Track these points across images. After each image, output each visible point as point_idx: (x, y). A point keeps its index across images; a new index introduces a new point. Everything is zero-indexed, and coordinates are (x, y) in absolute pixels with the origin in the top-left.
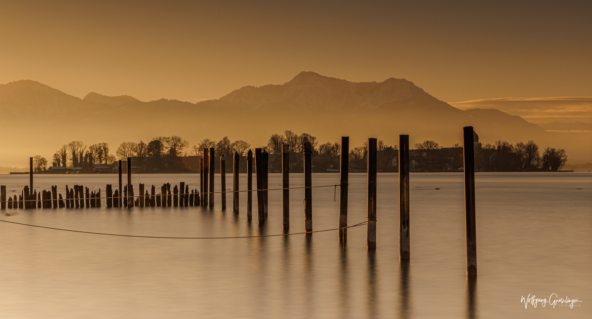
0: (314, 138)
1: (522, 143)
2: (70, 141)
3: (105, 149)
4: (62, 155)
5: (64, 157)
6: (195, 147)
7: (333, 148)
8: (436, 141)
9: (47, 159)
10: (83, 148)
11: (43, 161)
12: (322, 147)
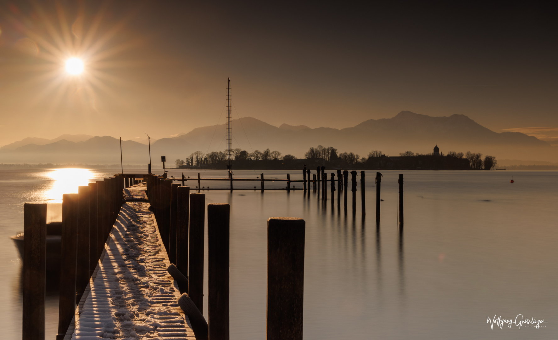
2: (195, 151)
4: (191, 159)
5: (192, 160)
10: (202, 155)
11: (183, 162)
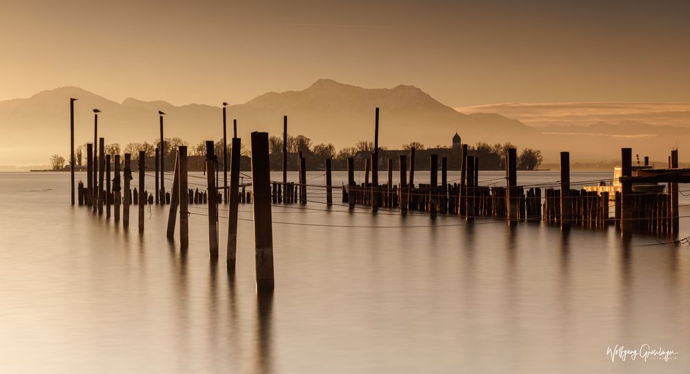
0: (309, 140)
1: (499, 145)
3: (117, 149)
4: (78, 155)
5: (80, 156)
6: (193, 148)
7: (327, 148)
8: (422, 143)
9: (65, 158)
11: (61, 160)
12: (316, 148)
